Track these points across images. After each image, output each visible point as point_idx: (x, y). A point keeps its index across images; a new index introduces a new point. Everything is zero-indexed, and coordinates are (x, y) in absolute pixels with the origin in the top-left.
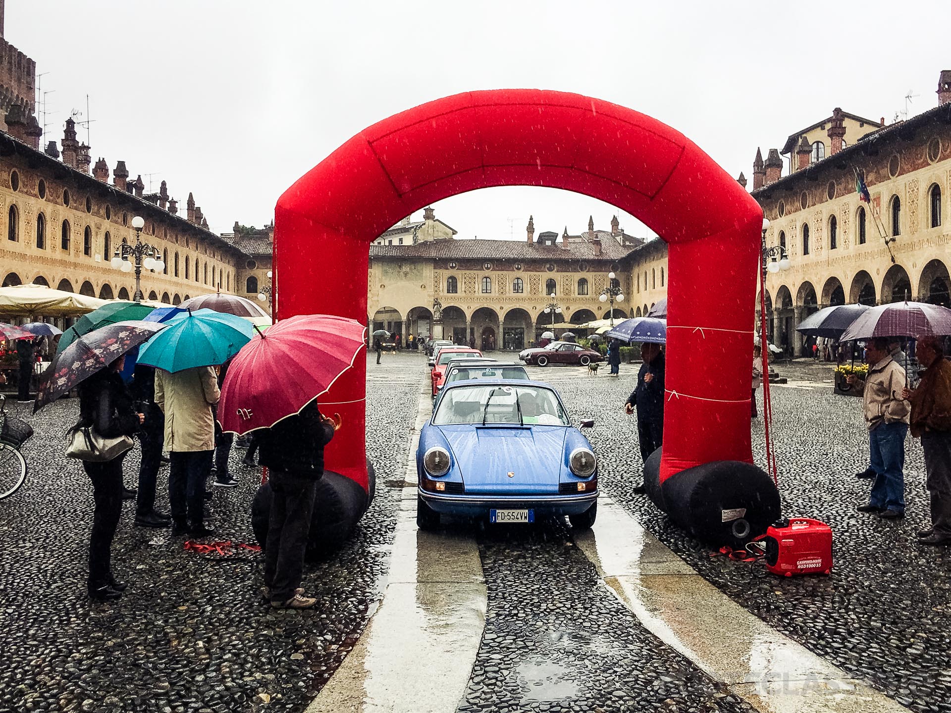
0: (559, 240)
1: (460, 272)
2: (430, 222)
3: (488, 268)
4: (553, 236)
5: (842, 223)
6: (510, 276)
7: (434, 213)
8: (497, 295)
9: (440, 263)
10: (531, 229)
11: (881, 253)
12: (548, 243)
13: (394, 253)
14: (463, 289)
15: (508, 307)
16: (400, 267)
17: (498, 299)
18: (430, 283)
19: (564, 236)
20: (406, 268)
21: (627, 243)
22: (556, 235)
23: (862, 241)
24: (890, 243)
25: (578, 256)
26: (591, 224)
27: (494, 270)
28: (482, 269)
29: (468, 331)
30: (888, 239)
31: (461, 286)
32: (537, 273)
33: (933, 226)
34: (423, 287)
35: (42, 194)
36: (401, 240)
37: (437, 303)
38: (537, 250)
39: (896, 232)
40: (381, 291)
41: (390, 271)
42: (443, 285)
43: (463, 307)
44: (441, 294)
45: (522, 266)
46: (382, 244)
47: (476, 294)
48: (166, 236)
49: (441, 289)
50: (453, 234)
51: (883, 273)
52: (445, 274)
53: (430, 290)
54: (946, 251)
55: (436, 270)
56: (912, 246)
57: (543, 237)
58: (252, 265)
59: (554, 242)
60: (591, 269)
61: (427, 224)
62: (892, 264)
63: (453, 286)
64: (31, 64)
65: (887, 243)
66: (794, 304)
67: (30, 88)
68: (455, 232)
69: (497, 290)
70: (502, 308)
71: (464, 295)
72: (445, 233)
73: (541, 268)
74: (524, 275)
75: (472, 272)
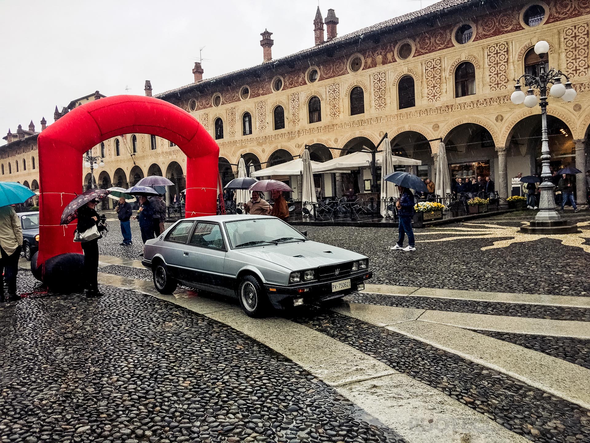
5: (107, 146)
11: (129, 160)
23: (118, 154)
24: (133, 156)
30: (132, 154)
33: (152, 149)
39: (135, 151)
51: (130, 169)
54: (159, 160)
56: (143, 157)
62: (134, 165)
65: (131, 156)
66: (83, 184)
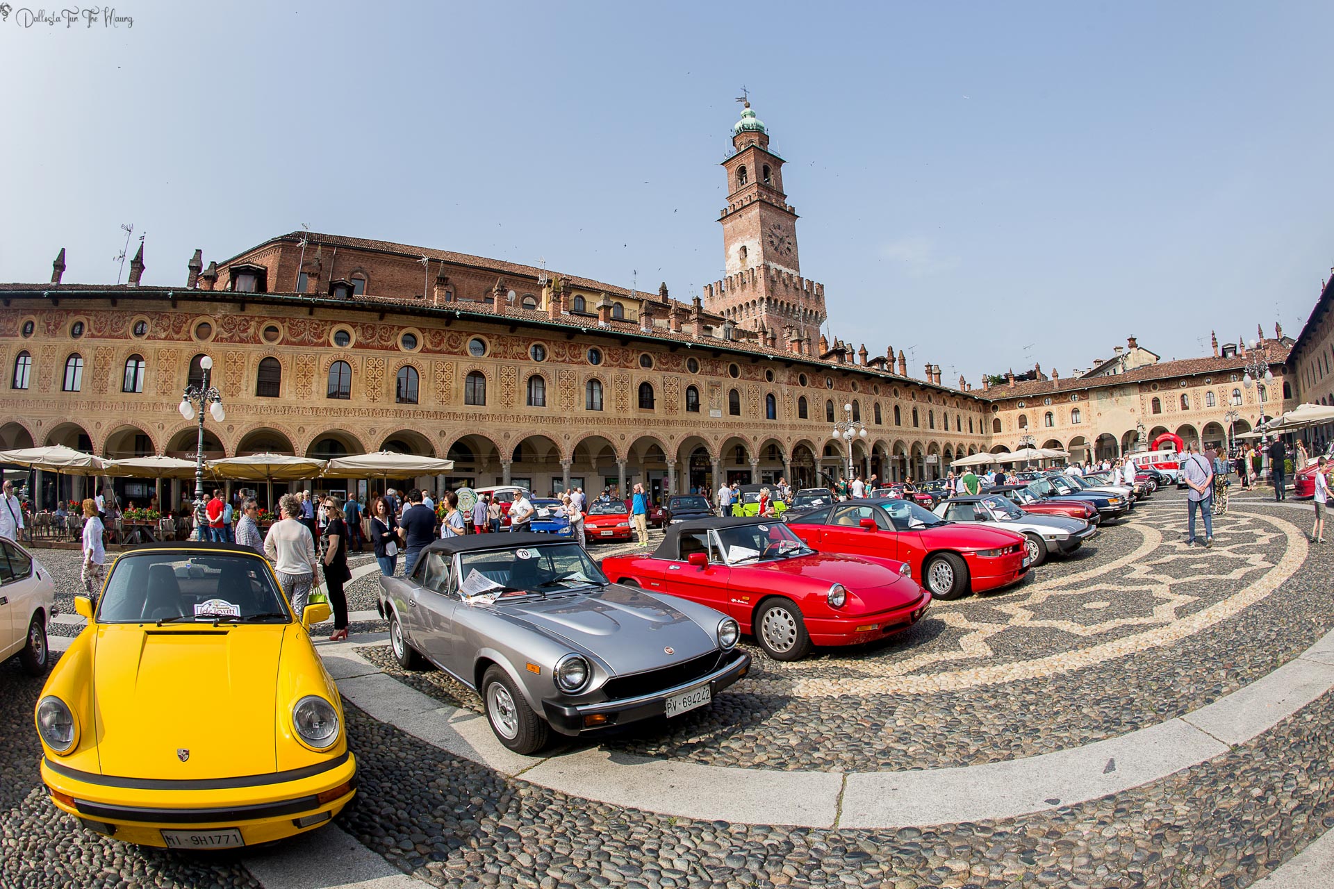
0: (1238, 350)
1: (1161, 392)
2: (1134, 350)
3: (1184, 386)
4: (1232, 348)
6: (1202, 389)
7: (1137, 342)
8: (1194, 412)
9: (1144, 385)
10: (1215, 345)
12: (1230, 355)
13: (1108, 383)
14: (1166, 409)
15: (1205, 422)
16: (1112, 394)
17: (1196, 415)
18: (1138, 407)
19: (1241, 347)
20: (1116, 394)
22: (1235, 347)
26: (1260, 332)
27: (1188, 387)
28: (1179, 387)
31: (1163, 406)
32: (1224, 385)
34: (1131, 411)
35: (803, 383)
36: (1114, 370)
37: (1139, 425)
38: (1221, 363)
40: (1099, 417)
41: (1104, 399)
42: (1149, 407)
43: (1168, 426)
44: (1148, 417)
45: (1211, 379)
47: (1177, 414)
48: (913, 397)
49: (1147, 412)
50: (1157, 359)
52: (1149, 396)
53: (1138, 416)
55: (1142, 394)
57: (1224, 350)
58: (995, 408)
59: (1234, 353)
61: (1133, 353)
63: (1156, 406)
64: (821, 288)
68: (1159, 358)
69: (1193, 407)
70: (1199, 423)
71: (1167, 414)
72: (1151, 360)
73: (1226, 379)
74: (1214, 388)
75: (1171, 391)
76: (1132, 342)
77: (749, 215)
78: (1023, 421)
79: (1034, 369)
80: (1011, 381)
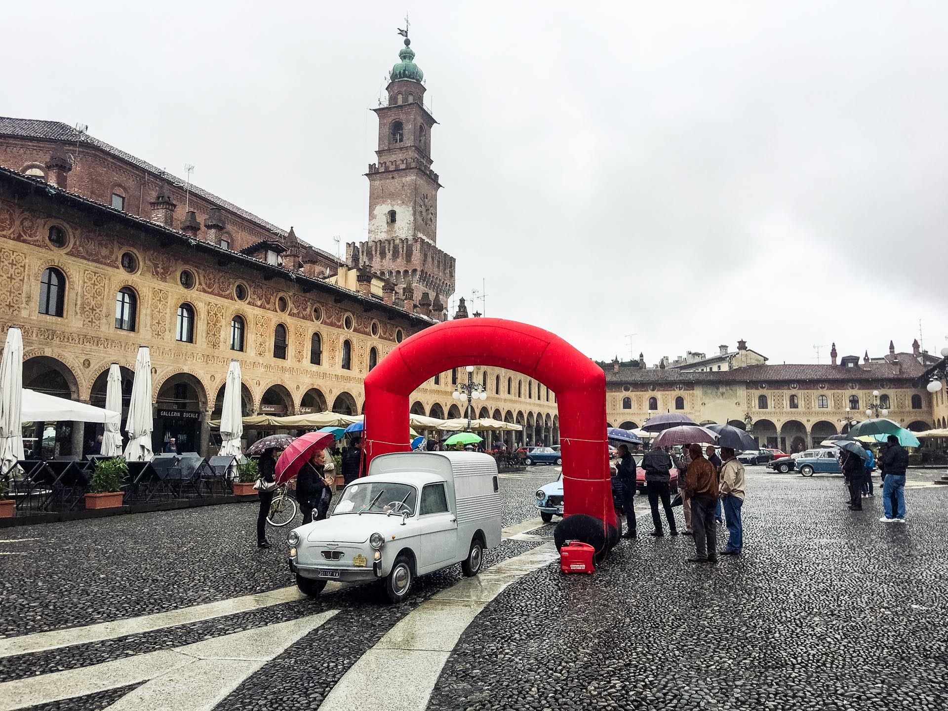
0: (861, 362)
1: (770, 391)
2: (743, 352)
3: (794, 388)
4: (855, 360)
6: (815, 393)
7: (747, 345)
8: (804, 410)
9: (751, 384)
10: (834, 354)
12: (851, 365)
13: (711, 378)
14: (773, 405)
15: (814, 420)
16: (718, 389)
17: (805, 413)
18: (744, 401)
19: (865, 359)
20: (722, 389)
21: (928, 363)
22: (857, 359)
25: (879, 375)
26: (892, 347)
27: (799, 389)
28: (788, 389)
29: (779, 440)
31: (770, 403)
32: (839, 391)
34: (738, 404)
36: (719, 367)
37: (748, 417)
38: (839, 372)
40: (702, 408)
41: (709, 391)
42: (755, 402)
43: (774, 420)
44: (753, 410)
45: (826, 385)
46: (705, 370)
47: (785, 410)
49: (753, 406)
50: (765, 360)
52: (756, 393)
53: (744, 407)
55: (748, 391)
57: (845, 361)
59: (856, 364)
60: (892, 386)
61: (740, 353)
63: (763, 402)
64: (453, 260)
67: (452, 276)
68: (766, 359)
69: (803, 405)
70: (808, 421)
71: (773, 410)
72: (757, 360)
73: (843, 386)
74: (828, 393)
75: (780, 391)
76: (742, 345)
77: (404, 180)
78: (627, 404)
79: (637, 358)
80: (616, 367)
